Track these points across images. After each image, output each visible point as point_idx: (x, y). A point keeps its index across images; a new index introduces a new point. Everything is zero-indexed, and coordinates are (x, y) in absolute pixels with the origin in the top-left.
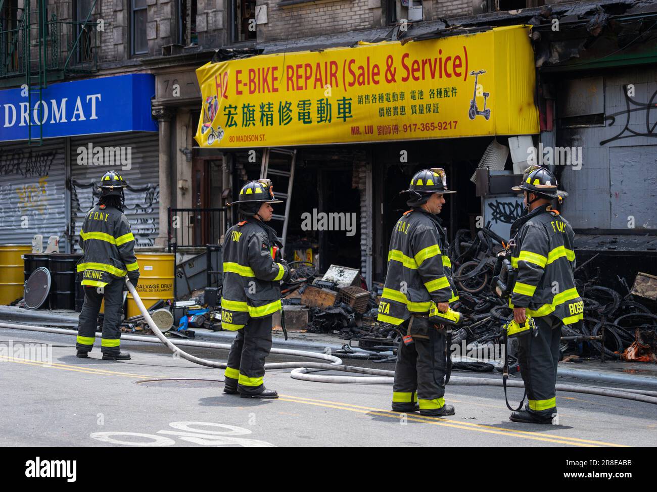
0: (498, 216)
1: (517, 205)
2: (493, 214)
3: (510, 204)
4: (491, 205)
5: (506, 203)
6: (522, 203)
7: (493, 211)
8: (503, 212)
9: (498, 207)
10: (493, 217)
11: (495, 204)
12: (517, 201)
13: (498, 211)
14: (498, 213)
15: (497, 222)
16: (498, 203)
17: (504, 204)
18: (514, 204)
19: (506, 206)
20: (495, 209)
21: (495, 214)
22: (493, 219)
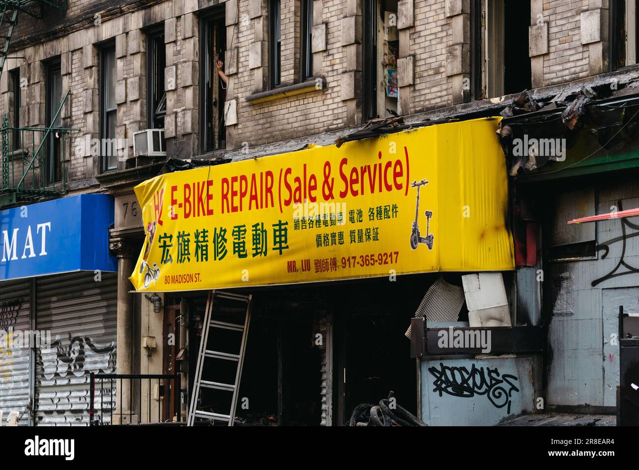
0: (444, 386)
1: (474, 370)
2: (435, 383)
3: (464, 369)
4: (432, 370)
5: (456, 368)
6: (482, 368)
7: (435, 379)
8: (451, 380)
9: (443, 373)
10: (435, 387)
11: (440, 369)
12: (473, 365)
13: (443, 378)
14: (442, 382)
15: (441, 395)
16: (444, 368)
17: (452, 370)
18: (470, 370)
19: (456, 372)
20: (439, 376)
21: (439, 383)
22: (435, 390)
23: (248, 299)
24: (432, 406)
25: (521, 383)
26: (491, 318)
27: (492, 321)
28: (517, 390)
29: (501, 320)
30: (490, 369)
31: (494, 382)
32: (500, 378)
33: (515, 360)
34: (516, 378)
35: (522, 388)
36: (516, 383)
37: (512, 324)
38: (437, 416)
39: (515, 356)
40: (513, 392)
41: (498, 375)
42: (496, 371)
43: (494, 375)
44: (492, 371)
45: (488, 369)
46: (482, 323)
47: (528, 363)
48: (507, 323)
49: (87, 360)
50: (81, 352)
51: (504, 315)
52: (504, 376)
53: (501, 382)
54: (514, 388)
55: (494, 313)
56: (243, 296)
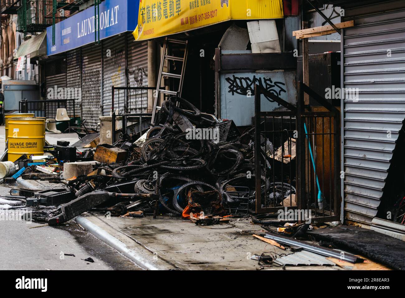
0: (235, 89)
1: (255, 79)
2: (230, 87)
3: (248, 78)
4: (228, 80)
5: (243, 78)
6: (260, 78)
7: (230, 85)
8: (240, 85)
9: (235, 81)
10: (229, 90)
11: (232, 79)
12: (254, 76)
13: (235, 84)
14: (234, 86)
15: (233, 94)
16: (235, 78)
17: (240, 79)
18: (252, 79)
19: (243, 81)
20: (232, 83)
21: (232, 87)
22: (229, 92)
23: (186, 43)
24: (228, 101)
25: (287, 87)
26: (267, 48)
27: (268, 49)
28: (285, 91)
29: (274, 49)
30: (266, 79)
31: (268, 86)
32: (273, 84)
33: (283, 73)
34: (284, 84)
35: (288, 90)
36: (284, 87)
37: (282, 50)
38: (231, 107)
39: (283, 71)
40: (282, 93)
41: (271, 82)
42: (270, 80)
43: (268, 82)
44: (267, 80)
45: (264, 78)
46: (260, 51)
47: (292, 75)
48: (278, 50)
49: (144, 80)
50: (142, 76)
51: (275, 46)
52: (275, 83)
53: (274, 86)
54: (282, 90)
55: (269, 45)
56: (183, 41)
